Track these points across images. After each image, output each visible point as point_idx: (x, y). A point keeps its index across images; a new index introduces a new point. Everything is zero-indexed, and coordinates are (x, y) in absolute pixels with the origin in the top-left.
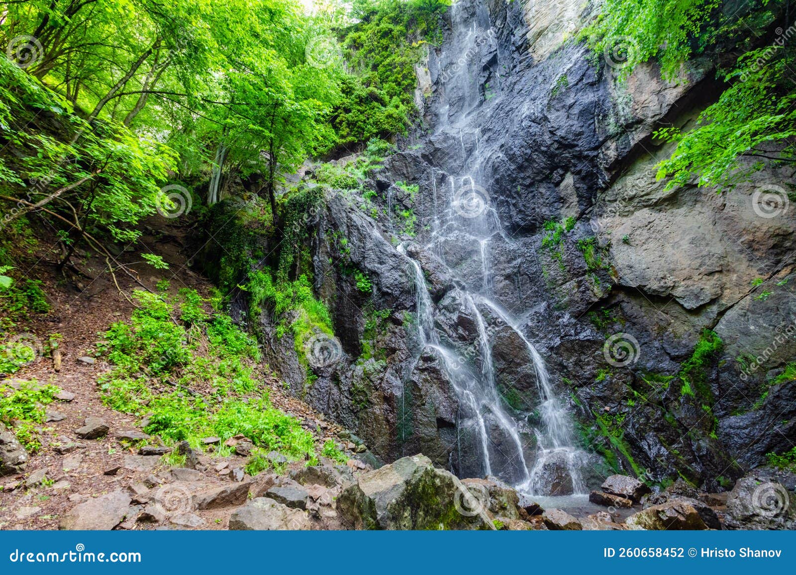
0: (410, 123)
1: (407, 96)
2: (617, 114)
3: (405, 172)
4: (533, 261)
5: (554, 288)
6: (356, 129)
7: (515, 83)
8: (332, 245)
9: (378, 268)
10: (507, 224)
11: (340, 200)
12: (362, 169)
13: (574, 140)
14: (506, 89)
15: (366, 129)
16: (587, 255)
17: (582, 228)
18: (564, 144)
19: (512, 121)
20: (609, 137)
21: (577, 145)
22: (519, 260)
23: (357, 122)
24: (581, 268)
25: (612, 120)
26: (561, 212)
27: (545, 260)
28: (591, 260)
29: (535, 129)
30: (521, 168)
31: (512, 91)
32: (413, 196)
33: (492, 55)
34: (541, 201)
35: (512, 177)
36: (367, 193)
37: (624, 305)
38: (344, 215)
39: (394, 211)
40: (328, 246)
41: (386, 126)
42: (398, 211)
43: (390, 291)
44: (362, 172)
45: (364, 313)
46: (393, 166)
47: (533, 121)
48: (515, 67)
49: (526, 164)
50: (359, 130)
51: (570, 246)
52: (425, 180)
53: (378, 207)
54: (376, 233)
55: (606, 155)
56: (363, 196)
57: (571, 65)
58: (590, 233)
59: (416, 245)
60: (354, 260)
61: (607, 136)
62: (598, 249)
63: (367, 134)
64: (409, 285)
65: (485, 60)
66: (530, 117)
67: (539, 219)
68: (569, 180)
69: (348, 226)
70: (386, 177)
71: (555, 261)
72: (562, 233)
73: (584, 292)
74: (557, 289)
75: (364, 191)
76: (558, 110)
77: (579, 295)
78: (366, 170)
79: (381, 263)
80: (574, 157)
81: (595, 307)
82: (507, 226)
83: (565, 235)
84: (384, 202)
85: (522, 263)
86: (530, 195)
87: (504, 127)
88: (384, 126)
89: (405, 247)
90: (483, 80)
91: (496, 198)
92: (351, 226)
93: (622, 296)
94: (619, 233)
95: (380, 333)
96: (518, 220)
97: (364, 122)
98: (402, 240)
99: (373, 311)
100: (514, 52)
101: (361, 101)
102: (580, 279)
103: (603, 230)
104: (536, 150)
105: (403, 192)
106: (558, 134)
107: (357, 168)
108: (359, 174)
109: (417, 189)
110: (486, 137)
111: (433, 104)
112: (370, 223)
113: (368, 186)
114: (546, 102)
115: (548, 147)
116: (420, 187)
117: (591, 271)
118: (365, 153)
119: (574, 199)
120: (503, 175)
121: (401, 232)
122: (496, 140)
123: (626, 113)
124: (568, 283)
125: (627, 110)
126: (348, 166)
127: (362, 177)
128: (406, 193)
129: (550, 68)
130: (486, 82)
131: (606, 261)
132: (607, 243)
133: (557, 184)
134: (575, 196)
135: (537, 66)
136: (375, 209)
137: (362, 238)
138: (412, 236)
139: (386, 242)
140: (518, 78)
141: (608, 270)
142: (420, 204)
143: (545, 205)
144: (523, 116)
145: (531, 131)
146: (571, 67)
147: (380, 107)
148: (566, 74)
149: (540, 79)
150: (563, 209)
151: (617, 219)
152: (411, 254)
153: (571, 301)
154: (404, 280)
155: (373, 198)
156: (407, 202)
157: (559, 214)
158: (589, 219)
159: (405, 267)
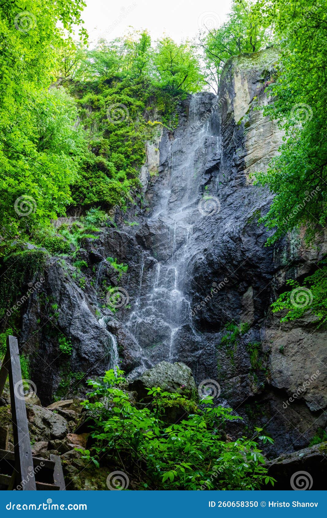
0: (131, 199)
1: (133, 170)
2: (288, 251)
3: (118, 250)
4: (211, 355)
5: (224, 380)
6: (77, 193)
7: (228, 195)
8: (43, 308)
9: (81, 336)
10: (197, 318)
11: (58, 269)
12: (78, 236)
13: (257, 263)
14: (221, 196)
15: (88, 196)
16: (252, 357)
17: (253, 334)
18: (251, 264)
19: (219, 229)
20: (281, 267)
21: (258, 267)
22: (200, 352)
23: (80, 187)
24: (246, 366)
25: (285, 255)
26: (241, 317)
27: (221, 355)
28: (255, 361)
29: (232, 245)
30: (215, 274)
31: (225, 201)
32: (120, 275)
33: (215, 163)
34: (227, 304)
35: (208, 279)
36: (78, 263)
37: (272, 402)
38: (59, 283)
39: (101, 284)
40: (39, 308)
41: (108, 199)
42: (105, 286)
43: (87, 357)
44: (76, 238)
45: (61, 373)
46: (108, 242)
47: (231, 238)
48: (232, 180)
49: (220, 271)
50: (81, 195)
51: (242, 348)
52: (135, 262)
53: (86, 278)
54: (84, 305)
55: (277, 280)
56: (74, 264)
57: (265, 203)
58: (258, 339)
59: (117, 322)
60: (61, 324)
61: (280, 266)
62: (261, 354)
63: (87, 201)
64: (104, 355)
65: (209, 165)
66: (229, 234)
67: (223, 319)
68: (250, 293)
69: (61, 294)
70: (100, 250)
71: (228, 358)
72: (237, 335)
73: (244, 387)
74: (226, 381)
75: (76, 260)
76: (250, 236)
77: (240, 389)
78: (81, 237)
79: (85, 332)
80: (256, 275)
81: (250, 400)
82: (197, 320)
83: (239, 337)
84: (93, 274)
85: (202, 354)
86: (220, 298)
87: (212, 232)
88: (105, 198)
89: (107, 322)
90: (204, 182)
91: (193, 294)
92: (64, 294)
93: (271, 395)
94: (279, 343)
95: (71, 392)
96: (207, 316)
97: (87, 188)
98: (104, 314)
99: (69, 372)
100: (233, 166)
101: (88, 168)
102: (244, 376)
103: (268, 338)
104: (229, 262)
105: (113, 269)
106: (247, 255)
107: (71, 232)
108: (73, 239)
109: (126, 268)
110: (195, 236)
111: (157, 184)
112: (80, 294)
113: (80, 256)
114: (242, 226)
115: (239, 262)
116: (130, 268)
117: (253, 370)
118: (82, 218)
119: (252, 309)
120: (201, 275)
121: (104, 306)
122: (203, 241)
123: (294, 251)
124: (234, 378)
125: (296, 250)
126: (63, 228)
127: (75, 243)
128: (115, 271)
129: (255, 195)
130: (206, 184)
131: (265, 364)
132: (268, 349)
133: (242, 294)
134: (252, 307)
135: (247, 187)
136: (84, 279)
137: (72, 306)
138: (113, 311)
139: (91, 314)
140: (232, 192)
141: (265, 372)
142: (126, 283)
143: (229, 308)
144: (225, 231)
145: (228, 245)
146: (265, 205)
147: (106, 177)
148: (260, 209)
149: (246, 201)
150: (243, 315)
151: (279, 332)
152: (111, 329)
153: (234, 393)
154: (101, 350)
155: (83, 268)
156: (115, 279)
157: (239, 319)
158: (259, 328)
159: (104, 339)
